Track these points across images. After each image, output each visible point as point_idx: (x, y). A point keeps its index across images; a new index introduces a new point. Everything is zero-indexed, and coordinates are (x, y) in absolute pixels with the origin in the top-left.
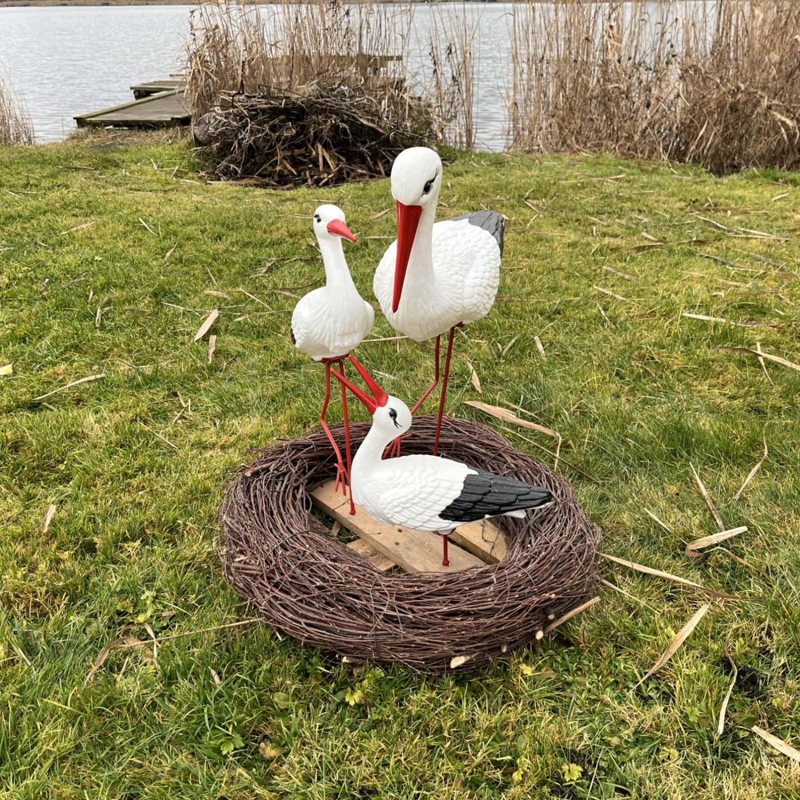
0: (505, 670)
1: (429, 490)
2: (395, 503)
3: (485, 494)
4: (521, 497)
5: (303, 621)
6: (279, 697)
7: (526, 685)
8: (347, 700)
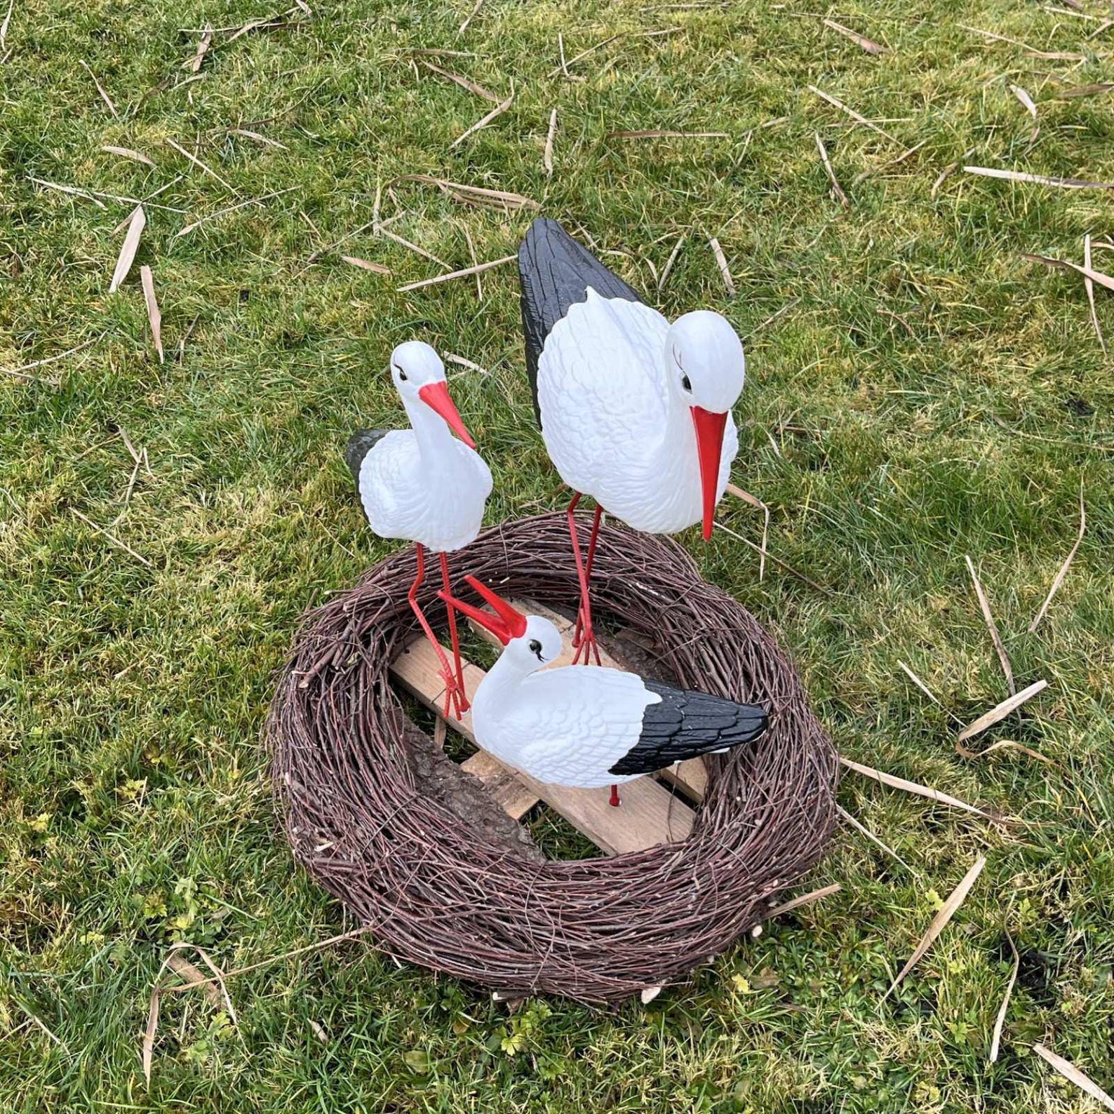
0: (712, 983)
1: (594, 741)
2: (545, 762)
3: (675, 734)
4: (723, 733)
5: (431, 948)
6: (412, 1057)
7: (741, 1007)
8: (503, 1048)
